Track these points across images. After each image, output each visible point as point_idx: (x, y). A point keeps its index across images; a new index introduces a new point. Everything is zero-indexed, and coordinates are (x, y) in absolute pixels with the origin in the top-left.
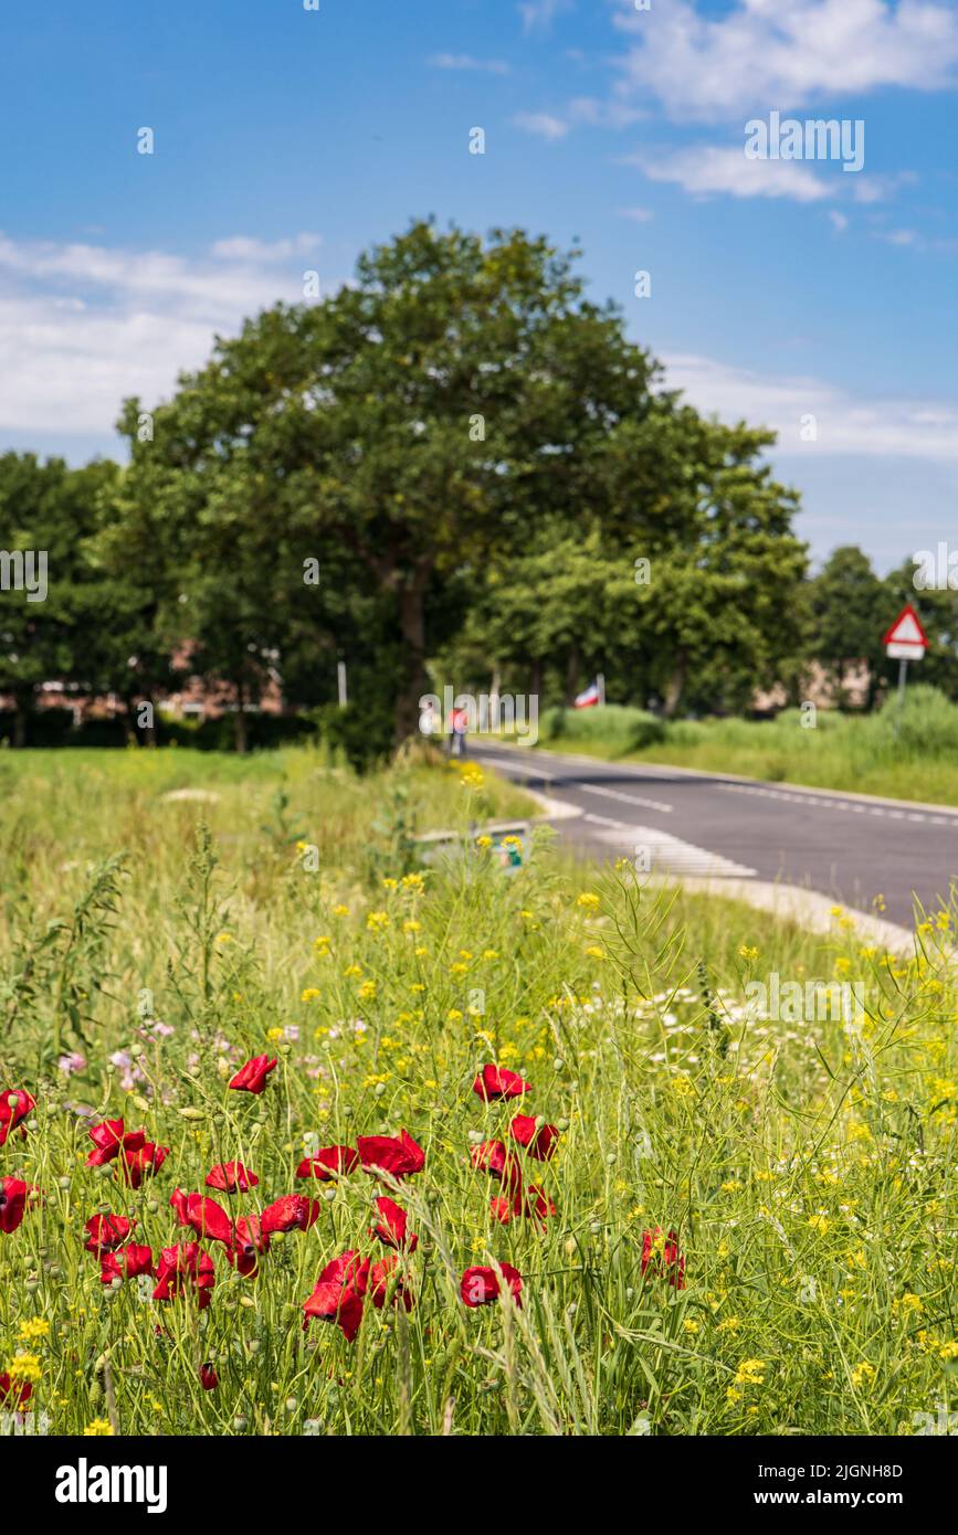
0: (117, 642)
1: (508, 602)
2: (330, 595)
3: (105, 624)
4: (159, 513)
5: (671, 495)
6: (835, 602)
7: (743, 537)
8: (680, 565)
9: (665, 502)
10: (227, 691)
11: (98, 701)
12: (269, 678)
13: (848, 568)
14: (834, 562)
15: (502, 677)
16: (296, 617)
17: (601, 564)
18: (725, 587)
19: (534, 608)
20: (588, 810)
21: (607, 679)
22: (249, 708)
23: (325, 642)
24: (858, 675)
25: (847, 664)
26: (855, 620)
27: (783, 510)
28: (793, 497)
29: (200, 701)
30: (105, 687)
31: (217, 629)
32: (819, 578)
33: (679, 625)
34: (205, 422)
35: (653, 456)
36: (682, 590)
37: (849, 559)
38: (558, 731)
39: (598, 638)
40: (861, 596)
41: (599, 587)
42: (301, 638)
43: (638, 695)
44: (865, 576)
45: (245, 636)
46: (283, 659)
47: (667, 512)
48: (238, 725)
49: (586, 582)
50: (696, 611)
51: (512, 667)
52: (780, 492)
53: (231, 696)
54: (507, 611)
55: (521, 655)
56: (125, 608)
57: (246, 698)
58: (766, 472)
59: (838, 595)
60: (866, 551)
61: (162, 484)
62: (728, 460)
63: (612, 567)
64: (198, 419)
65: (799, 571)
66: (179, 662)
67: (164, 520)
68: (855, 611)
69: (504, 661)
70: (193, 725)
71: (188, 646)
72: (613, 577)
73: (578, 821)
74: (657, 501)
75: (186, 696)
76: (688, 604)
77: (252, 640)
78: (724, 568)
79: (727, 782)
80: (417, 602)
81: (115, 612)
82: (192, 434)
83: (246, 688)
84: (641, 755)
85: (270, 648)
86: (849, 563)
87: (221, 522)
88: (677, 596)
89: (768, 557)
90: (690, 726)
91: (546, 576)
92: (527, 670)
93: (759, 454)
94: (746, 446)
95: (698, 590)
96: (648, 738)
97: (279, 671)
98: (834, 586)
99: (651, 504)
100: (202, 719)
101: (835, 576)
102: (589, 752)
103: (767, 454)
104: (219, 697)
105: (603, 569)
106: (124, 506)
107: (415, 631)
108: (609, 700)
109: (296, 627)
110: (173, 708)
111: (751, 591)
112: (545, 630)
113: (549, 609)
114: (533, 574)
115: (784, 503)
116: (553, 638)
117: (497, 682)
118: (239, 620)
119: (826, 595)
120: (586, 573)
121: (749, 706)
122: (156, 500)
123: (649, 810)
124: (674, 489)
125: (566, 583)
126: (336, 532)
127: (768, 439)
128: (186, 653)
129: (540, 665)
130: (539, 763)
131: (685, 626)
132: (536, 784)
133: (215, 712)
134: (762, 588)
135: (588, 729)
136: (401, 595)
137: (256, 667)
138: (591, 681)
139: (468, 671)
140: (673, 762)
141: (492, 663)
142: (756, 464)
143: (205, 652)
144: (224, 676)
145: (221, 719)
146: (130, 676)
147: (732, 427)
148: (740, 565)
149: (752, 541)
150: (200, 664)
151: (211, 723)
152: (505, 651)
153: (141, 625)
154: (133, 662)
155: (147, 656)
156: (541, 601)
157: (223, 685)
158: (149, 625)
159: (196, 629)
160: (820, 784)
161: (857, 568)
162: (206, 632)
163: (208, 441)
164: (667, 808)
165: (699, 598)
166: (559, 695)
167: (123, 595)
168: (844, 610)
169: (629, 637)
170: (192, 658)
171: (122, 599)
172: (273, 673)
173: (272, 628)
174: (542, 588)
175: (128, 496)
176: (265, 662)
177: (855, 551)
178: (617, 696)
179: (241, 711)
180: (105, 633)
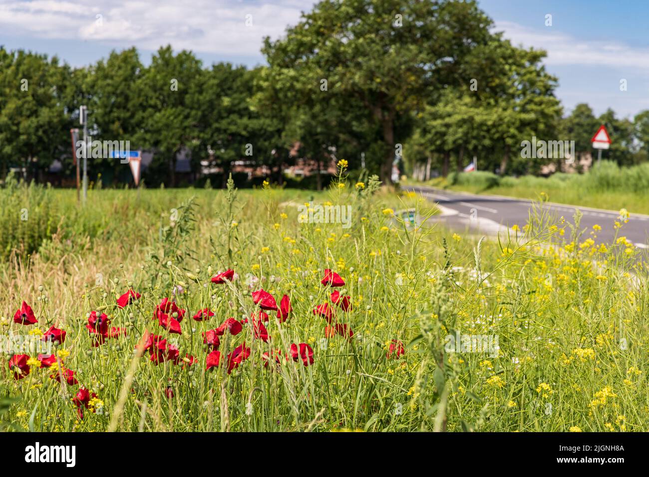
0: (267, 143)
1: (434, 127)
2: (354, 123)
3: (261, 136)
4: (279, 86)
5: (499, 78)
6: (576, 127)
7: (533, 97)
8: (505, 109)
9: (497, 81)
10: (314, 165)
11: (258, 169)
12: (331, 159)
13: (582, 113)
14: (577, 110)
15: (432, 158)
16: (340, 132)
17: (472, 109)
18: (525, 119)
19: (443, 129)
20: (461, 212)
21: (478, 160)
22: (323, 172)
23: (355, 143)
24: (586, 159)
25: (582, 154)
26: (585, 135)
27: (551, 86)
28: (555, 80)
29: (302, 169)
30: (261, 163)
31: (308, 137)
32: (570, 117)
33: (505, 135)
34: (298, 49)
35: (492, 61)
36: (506, 120)
37: (583, 109)
38: (456, 182)
39: (474, 142)
40: (588, 125)
41: (471, 119)
42: (345, 141)
43: (491, 167)
44: (590, 116)
45: (321, 141)
46: (337, 151)
47: (497, 86)
48: (318, 179)
49: (466, 117)
50: (513, 131)
51: (436, 155)
52: (550, 78)
53: (315, 167)
54: (433, 131)
55: (439, 150)
56: (270, 129)
57: (322, 168)
58: (543, 69)
59: (578, 124)
60: (591, 106)
61: (280, 74)
62: (527, 64)
63: (477, 110)
64: (295, 47)
65: (558, 112)
66: (293, 153)
67: (281, 89)
68: (586, 131)
69: (432, 152)
70: (299, 179)
71: (297, 145)
72: (478, 114)
73: (456, 216)
74: (493, 81)
75: (296, 167)
76: (509, 127)
77: (323, 143)
78: (524, 110)
79: (524, 202)
80: (390, 124)
81: (266, 131)
82: (293, 53)
83: (322, 163)
84: (489, 191)
85: (332, 146)
86: (583, 111)
87: (305, 89)
88: (504, 122)
89: (543, 106)
90: (512, 179)
91: (449, 115)
92: (442, 156)
93: (540, 61)
94: (535, 58)
95: (513, 120)
96: (493, 184)
97: (336, 156)
98: (576, 120)
99: (491, 82)
100: (303, 176)
101: (577, 116)
102: (468, 190)
103: (544, 61)
104: (310, 168)
105: (473, 111)
106: (265, 84)
107: (389, 137)
108: (479, 169)
109: (342, 136)
110: (290, 172)
111: (537, 121)
112: (450, 139)
113: (451, 130)
114: (444, 114)
115: (551, 83)
116: (454, 142)
117: (430, 161)
118: (317, 134)
119: (573, 125)
120: (466, 113)
121: (539, 172)
122: (278, 81)
123: (488, 212)
124: (501, 76)
125: (457, 118)
126: (357, 95)
127: (544, 55)
128: (296, 148)
129: (447, 154)
130: (445, 194)
131: (508, 137)
132: (442, 202)
133: (308, 174)
134: (542, 120)
135: (468, 181)
136: (383, 120)
137: (326, 154)
138: (471, 161)
139: (418, 157)
140: (502, 194)
141: (428, 153)
142: (539, 65)
143: (304, 148)
144: (312, 159)
145: (311, 177)
146: (272, 157)
147: (528, 50)
148: (532, 110)
149: (537, 99)
150: (302, 153)
151: (306, 178)
152: (433, 148)
153: (276, 136)
154: (273, 152)
155: (279, 149)
156: (448, 126)
157: (312, 162)
158: (280, 136)
159: (298, 138)
160: (564, 202)
161: (586, 113)
162: (303, 139)
163: (300, 56)
164: (495, 211)
165: (513, 123)
166: (455, 167)
167: (268, 123)
168: (581, 131)
169: (487, 142)
170: (298, 151)
171: (269, 125)
172: (333, 156)
173: (332, 138)
174: (447, 120)
175: (266, 80)
176: (330, 152)
177: (586, 106)
178: (482, 167)
179: (319, 173)
180: (261, 140)
